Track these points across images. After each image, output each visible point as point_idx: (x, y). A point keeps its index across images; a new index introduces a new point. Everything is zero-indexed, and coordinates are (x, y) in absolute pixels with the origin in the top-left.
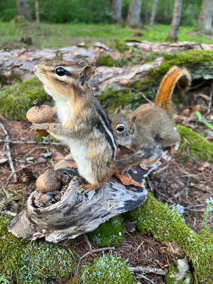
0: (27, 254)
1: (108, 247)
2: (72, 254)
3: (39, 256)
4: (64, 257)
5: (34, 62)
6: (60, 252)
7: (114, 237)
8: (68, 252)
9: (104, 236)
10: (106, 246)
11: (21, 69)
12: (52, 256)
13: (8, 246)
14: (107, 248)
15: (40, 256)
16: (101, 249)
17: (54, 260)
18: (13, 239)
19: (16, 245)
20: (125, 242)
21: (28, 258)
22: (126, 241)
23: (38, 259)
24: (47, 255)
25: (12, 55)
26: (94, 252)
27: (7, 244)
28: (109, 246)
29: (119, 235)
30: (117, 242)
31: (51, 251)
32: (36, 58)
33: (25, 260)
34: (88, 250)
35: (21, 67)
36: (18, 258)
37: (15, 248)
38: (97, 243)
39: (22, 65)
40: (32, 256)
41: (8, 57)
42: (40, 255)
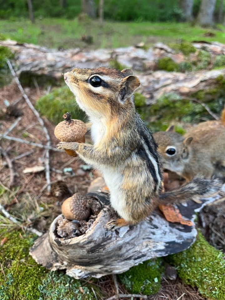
0: (44, 285)
1: (140, 294)
2: (95, 295)
3: (57, 290)
4: (85, 297)
5: (87, 63)
6: (82, 290)
7: (148, 283)
8: (91, 291)
9: (136, 280)
10: (137, 293)
12: (71, 293)
13: (26, 271)
14: (137, 296)
15: (58, 291)
16: (129, 295)
17: (72, 298)
18: (32, 264)
19: (35, 273)
20: (162, 289)
21: (45, 291)
22: (163, 289)
23: (56, 293)
24: (66, 291)
25: (66, 55)
26: (121, 297)
27: (26, 268)
28: (140, 293)
29: (154, 281)
30: (150, 290)
31: (71, 287)
32: (90, 59)
33: (41, 292)
34: (114, 293)
36: (35, 287)
37: (33, 275)
38: (126, 286)
40: (50, 289)
41: (61, 57)
42: (58, 290)
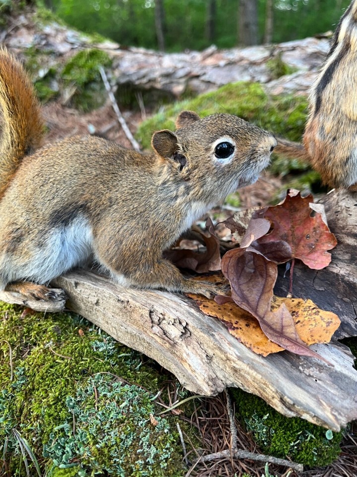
0: (78, 399)
1: (286, 459)
2: (182, 441)
3: (100, 413)
4: (157, 438)
5: (228, 67)
6: (153, 420)
7: (309, 438)
8: (173, 429)
9: (280, 425)
10: (281, 456)
11: (203, 81)
12: (129, 423)
13: (52, 367)
14: (279, 461)
15: (103, 414)
16: (261, 457)
17: (130, 434)
18: (65, 355)
19: (66, 371)
20: (342, 462)
21: (77, 409)
22: (345, 461)
23: (97, 418)
24: (120, 416)
25: (193, 58)
26: (241, 457)
27: (51, 361)
28: (289, 458)
29: (324, 436)
30: (313, 454)
31: (131, 411)
33: (70, 411)
34: (227, 445)
35: (203, 78)
36: (61, 401)
37: (62, 375)
38: (256, 436)
39: (204, 74)
40: (88, 407)
41: (185, 61)
42: (104, 412)
